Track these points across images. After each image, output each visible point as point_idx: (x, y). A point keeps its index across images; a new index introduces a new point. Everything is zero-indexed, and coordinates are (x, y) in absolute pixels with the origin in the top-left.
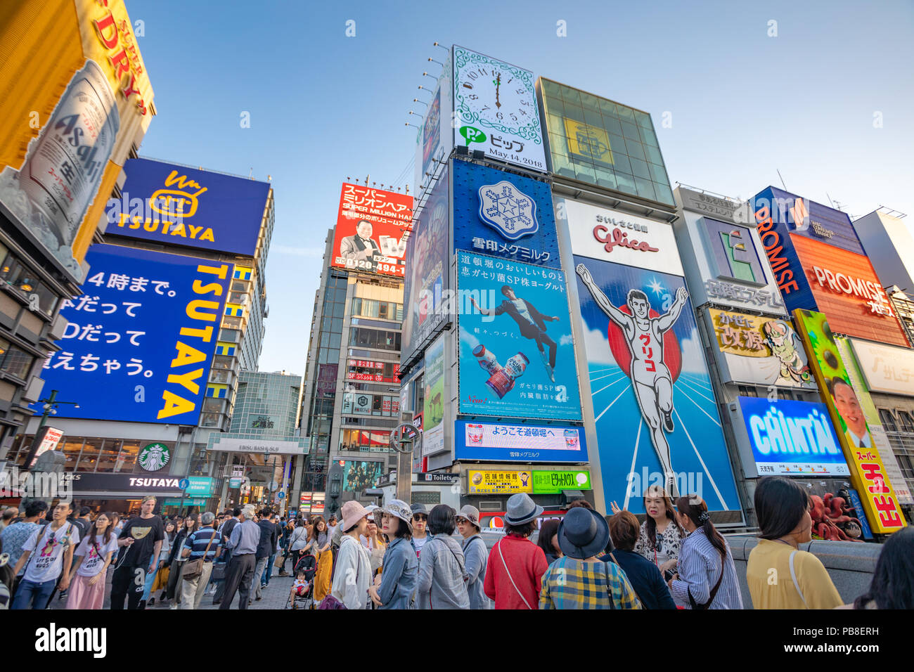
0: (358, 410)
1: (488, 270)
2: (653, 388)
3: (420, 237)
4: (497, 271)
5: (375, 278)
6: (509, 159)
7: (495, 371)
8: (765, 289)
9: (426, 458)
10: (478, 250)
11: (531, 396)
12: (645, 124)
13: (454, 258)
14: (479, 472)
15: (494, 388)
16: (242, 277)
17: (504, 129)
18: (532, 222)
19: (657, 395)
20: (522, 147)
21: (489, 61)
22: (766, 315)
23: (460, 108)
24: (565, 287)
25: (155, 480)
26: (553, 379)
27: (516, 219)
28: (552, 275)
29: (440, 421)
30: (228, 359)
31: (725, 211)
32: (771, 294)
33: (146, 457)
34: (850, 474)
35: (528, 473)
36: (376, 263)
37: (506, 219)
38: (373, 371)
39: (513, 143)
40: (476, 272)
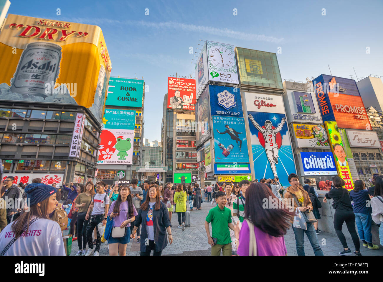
0: (181, 157)
1: (221, 120)
2: (272, 151)
3: (200, 106)
4: (224, 120)
5: (183, 111)
6: (226, 81)
7: (224, 150)
8: (315, 115)
9: (206, 174)
10: (218, 115)
11: (234, 156)
12: (274, 58)
13: (211, 118)
14: (221, 177)
15: (224, 154)
16: (139, 115)
17: (224, 70)
18: (234, 103)
19: (273, 153)
20: (230, 76)
21: (218, 45)
22: (314, 124)
23: (210, 65)
24: (244, 123)
25: (122, 181)
26: (241, 151)
27: (229, 103)
28: (240, 120)
29: (210, 164)
30: (137, 143)
31: (302, 87)
32: (317, 116)
33: (119, 175)
34: (337, 174)
35: (234, 177)
36: (182, 106)
37: (226, 103)
38: (185, 144)
39: (228, 75)
40: (218, 122)
